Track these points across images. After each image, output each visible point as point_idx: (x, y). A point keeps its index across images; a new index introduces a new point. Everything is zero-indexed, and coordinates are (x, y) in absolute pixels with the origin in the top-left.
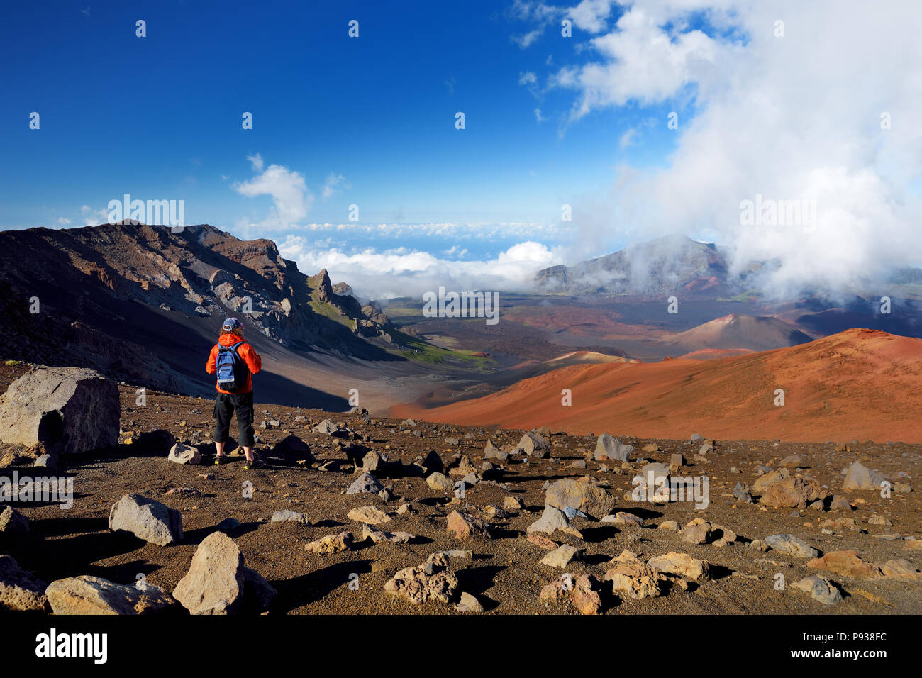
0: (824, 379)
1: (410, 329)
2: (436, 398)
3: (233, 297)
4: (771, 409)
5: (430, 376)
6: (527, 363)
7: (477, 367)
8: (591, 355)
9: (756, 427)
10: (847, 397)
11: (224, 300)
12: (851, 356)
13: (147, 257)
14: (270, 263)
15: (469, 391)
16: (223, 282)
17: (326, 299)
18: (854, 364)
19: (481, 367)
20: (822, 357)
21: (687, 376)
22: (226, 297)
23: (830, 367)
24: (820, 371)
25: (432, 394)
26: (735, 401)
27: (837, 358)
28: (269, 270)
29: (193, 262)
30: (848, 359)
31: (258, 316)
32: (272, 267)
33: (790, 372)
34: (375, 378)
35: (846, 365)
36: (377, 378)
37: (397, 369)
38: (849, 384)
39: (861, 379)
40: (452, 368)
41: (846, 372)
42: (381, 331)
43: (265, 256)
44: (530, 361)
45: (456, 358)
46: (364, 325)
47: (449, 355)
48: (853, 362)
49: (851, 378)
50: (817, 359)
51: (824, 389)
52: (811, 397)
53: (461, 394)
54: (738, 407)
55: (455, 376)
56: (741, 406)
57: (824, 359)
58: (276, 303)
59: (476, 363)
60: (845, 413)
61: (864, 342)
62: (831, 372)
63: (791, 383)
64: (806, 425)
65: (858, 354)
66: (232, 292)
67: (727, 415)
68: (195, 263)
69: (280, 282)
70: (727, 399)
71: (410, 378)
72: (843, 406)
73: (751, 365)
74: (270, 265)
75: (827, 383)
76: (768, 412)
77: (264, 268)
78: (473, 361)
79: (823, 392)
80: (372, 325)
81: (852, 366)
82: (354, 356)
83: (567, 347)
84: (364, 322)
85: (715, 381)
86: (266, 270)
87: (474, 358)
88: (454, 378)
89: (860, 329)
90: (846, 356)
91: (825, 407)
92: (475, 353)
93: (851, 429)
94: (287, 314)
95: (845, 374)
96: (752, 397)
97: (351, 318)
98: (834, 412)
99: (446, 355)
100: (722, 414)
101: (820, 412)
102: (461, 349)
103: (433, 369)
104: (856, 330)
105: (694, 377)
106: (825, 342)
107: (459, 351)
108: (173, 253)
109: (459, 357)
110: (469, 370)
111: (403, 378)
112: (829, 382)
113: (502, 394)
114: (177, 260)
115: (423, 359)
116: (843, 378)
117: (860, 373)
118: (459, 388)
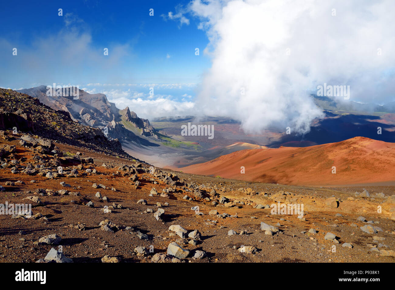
0: (347, 157)
1: (163, 132)
2: (181, 163)
3: (91, 120)
4: (327, 169)
5: (176, 153)
6: (216, 147)
7: (195, 149)
8: (245, 144)
9: (322, 176)
10: (356, 164)
11: (87, 121)
12: (357, 148)
13: (52, 103)
14: (104, 104)
15: (195, 160)
16: (86, 113)
17: (129, 120)
18: (358, 151)
19: (196, 149)
20: (346, 148)
21: (292, 155)
22: (88, 120)
23: (350, 152)
24: (345, 154)
25: (180, 161)
26: (313, 165)
27: (352, 149)
28: (104, 107)
29: (72, 104)
30: (356, 149)
31: (102, 128)
32: (105, 106)
33: (334, 154)
34: (153, 155)
35: (355, 152)
36: (154, 154)
37: (161, 150)
38: (357, 159)
39: (362, 157)
40: (184, 149)
41: (356, 154)
42: (153, 134)
43: (101, 101)
44: (217, 146)
45: (185, 145)
46: (146, 131)
47: (182, 144)
48: (358, 150)
49: (357, 156)
50: (344, 149)
51: (347, 161)
52: (343, 164)
53: (192, 161)
54: (314, 168)
55: (187, 153)
56: (315, 167)
57: (347, 149)
58: (109, 122)
59: (194, 148)
60: (356, 170)
61: (362, 142)
62: (350, 154)
63: (335, 159)
64: (341, 175)
65: (360, 147)
66: (90, 118)
67: (310, 171)
68: (73, 105)
69: (109, 112)
70: (310, 165)
71: (168, 154)
72: (355, 167)
73: (318, 151)
74: (104, 105)
75: (348, 159)
76: (326, 170)
77: (101, 106)
78: (192, 146)
79: (347, 162)
80: (149, 131)
81: (358, 152)
82: (143, 145)
83: (232, 140)
84: (145, 130)
85: (304, 157)
86: (102, 107)
87: (193, 145)
88: (187, 154)
89: (360, 137)
90: (355, 148)
91: (348, 168)
92: (192, 143)
93: (358, 176)
94: (114, 127)
95: (355, 155)
96: (320, 164)
97: (140, 128)
98: (351, 170)
99: (180, 144)
100: (308, 171)
101: (346, 170)
102: (185, 141)
103: (176, 150)
104: (359, 137)
105: (294, 155)
106: (347, 142)
107: (185, 142)
108: (63, 101)
109: (186, 145)
110: (191, 150)
111: (165, 155)
112: (349, 158)
113: (213, 162)
114: (65, 104)
115: (171, 146)
116: (354, 157)
117: (361, 154)
118: (190, 159)
